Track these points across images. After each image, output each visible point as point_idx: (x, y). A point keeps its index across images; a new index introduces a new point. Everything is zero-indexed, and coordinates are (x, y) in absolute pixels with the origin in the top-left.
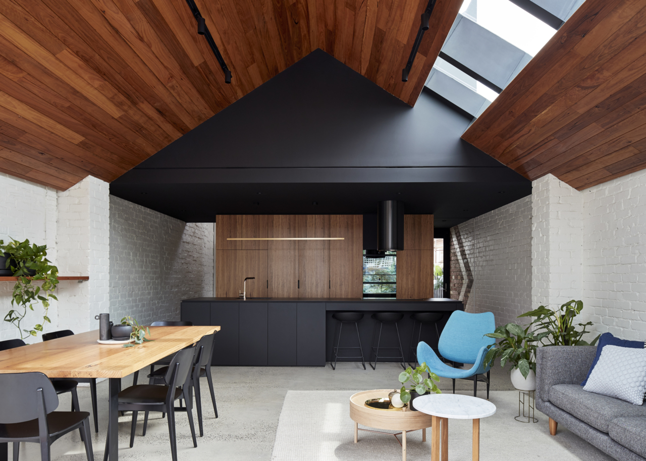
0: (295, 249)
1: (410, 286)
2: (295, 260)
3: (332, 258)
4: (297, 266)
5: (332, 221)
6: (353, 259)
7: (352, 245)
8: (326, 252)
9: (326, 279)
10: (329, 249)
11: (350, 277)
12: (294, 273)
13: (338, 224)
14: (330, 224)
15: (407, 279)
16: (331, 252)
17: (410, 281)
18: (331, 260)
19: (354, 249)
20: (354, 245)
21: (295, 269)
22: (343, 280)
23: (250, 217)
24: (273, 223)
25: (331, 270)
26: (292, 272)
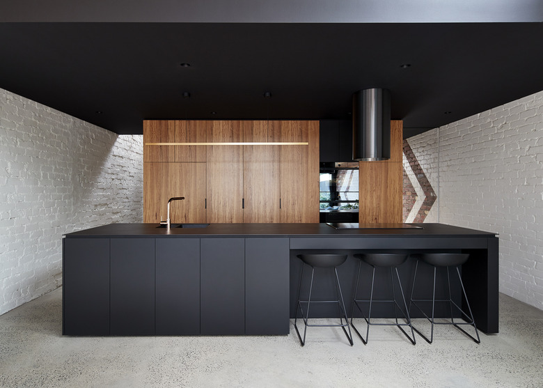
0: (238, 161)
1: (375, 205)
2: (238, 174)
3: (282, 171)
4: (241, 182)
5: (282, 128)
6: (307, 174)
7: (307, 157)
8: (276, 165)
9: (276, 197)
10: (280, 162)
11: (305, 195)
12: (238, 190)
13: (290, 132)
14: (280, 132)
15: (372, 197)
16: (282, 165)
17: (375, 200)
18: (282, 175)
19: (309, 161)
20: (309, 156)
21: (238, 185)
22: (296, 198)
23: (184, 122)
24: (212, 130)
25: (281, 187)
26: (236, 189)
